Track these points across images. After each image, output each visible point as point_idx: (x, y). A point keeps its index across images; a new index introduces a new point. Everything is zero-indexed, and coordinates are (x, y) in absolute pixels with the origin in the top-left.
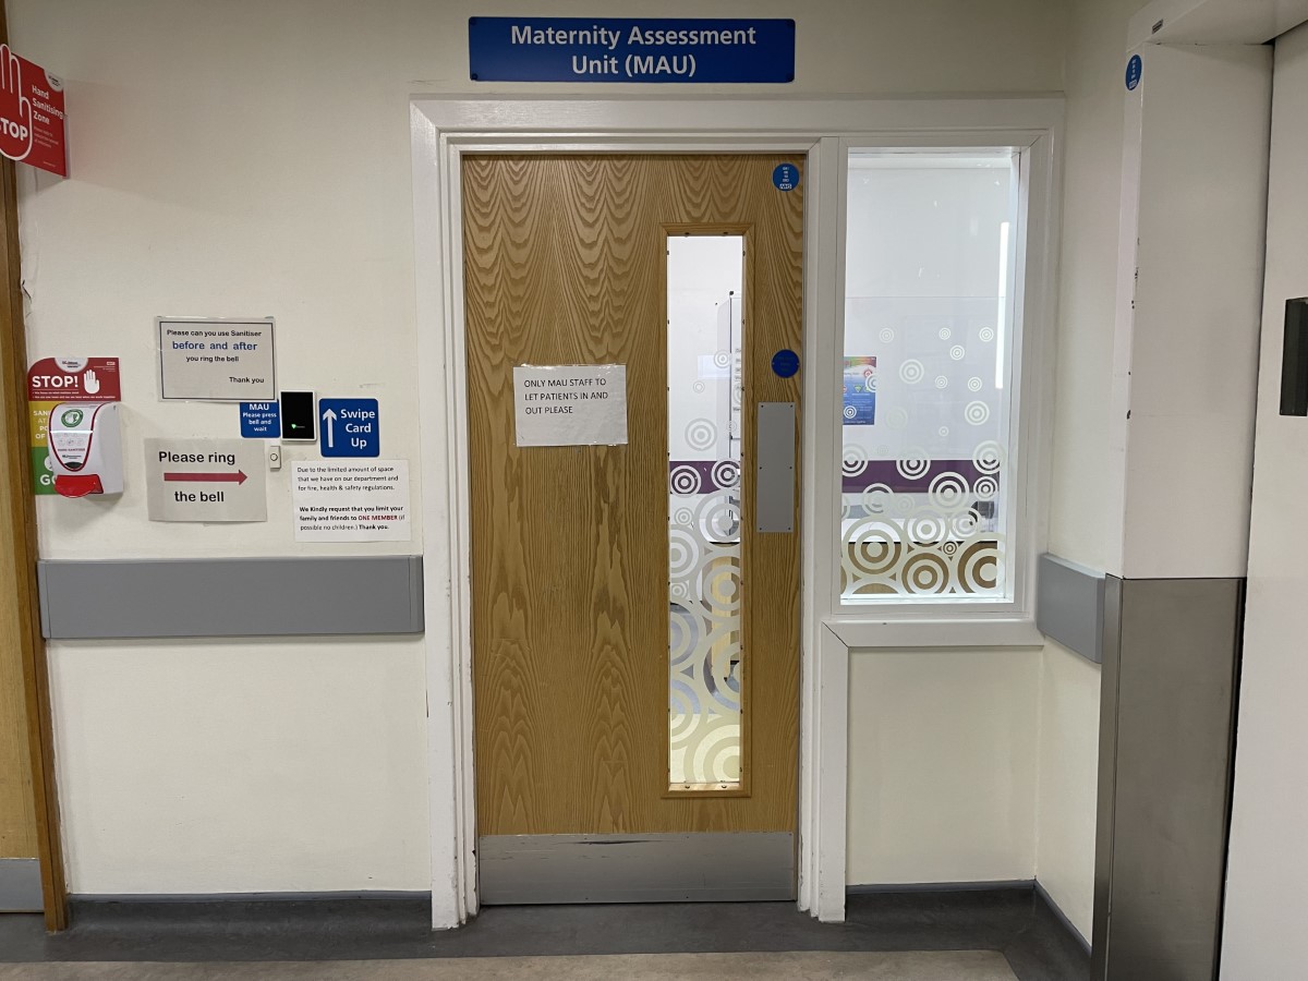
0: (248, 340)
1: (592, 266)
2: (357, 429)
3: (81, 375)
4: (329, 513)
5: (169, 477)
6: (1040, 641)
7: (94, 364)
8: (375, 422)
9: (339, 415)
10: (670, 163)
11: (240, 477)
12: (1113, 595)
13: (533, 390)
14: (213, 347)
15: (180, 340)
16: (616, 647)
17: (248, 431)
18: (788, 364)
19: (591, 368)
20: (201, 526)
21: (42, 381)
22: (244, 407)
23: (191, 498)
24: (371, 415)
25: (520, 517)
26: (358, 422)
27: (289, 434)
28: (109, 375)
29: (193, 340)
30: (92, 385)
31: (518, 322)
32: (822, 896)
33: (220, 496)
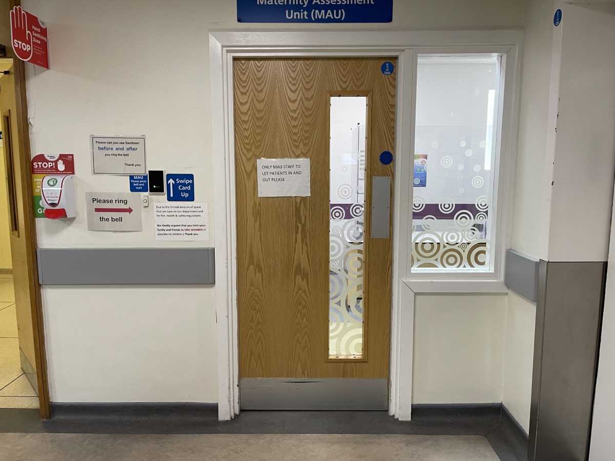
0: (133, 146)
1: (295, 111)
2: (184, 188)
3: (56, 162)
4: (171, 228)
5: (97, 210)
6: (506, 291)
7: (62, 157)
8: (192, 185)
9: (175, 181)
10: (332, 62)
11: (130, 210)
12: (543, 270)
13: (266, 170)
14: (117, 149)
15: (102, 146)
16: (304, 292)
17: (133, 189)
18: (387, 158)
19: (293, 160)
20: (112, 233)
21: (38, 165)
22: (131, 177)
23: (107, 220)
24: (191, 181)
25: (260, 230)
26: (184, 185)
27: (152, 190)
28: (69, 162)
29: (108, 146)
30: (61, 167)
31: (259, 138)
32: (400, 408)
33: (121, 219)
